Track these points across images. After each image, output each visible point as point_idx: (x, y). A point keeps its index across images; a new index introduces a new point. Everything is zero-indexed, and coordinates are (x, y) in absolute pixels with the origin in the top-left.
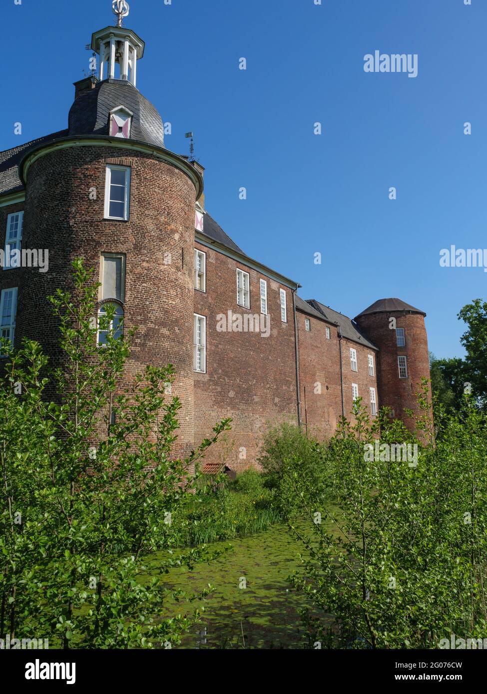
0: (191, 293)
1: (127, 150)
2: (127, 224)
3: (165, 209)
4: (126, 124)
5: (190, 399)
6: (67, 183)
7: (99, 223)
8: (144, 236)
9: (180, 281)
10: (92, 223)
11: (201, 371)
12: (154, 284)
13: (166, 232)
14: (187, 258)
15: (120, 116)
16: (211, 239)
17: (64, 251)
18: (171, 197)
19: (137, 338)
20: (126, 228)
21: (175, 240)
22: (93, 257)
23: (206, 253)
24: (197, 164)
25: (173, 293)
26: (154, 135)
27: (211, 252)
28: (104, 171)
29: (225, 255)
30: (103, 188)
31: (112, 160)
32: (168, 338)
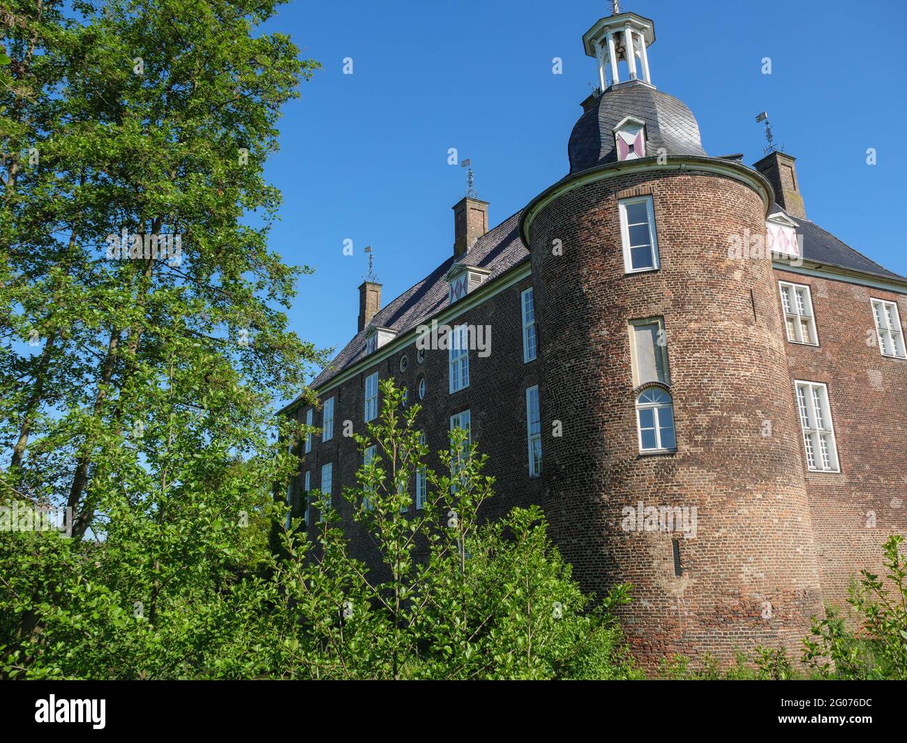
0: (778, 355)
1: (643, 173)
2: (659, 274)
3: (711, 240)
4: (638, 140)
5: (800, 519)
6: (572, 238)
7: (620, 282)
8: (686, 285)
9: (754, 339)
10: (610, 284)
12: (712, 352)
13: (719, 272)
14: (761, 303)
15: (628, 131)
16: (814, 263)
17: (580, 328)
18: (719, 221)
19: (697, 434)
20: (658, 280)
21: (735, 281)
22: (618, 329)
23: (809, 285)
24: (782, 155)
25: (744, 359)
26: (686, 140)
27: (818, 282)
28: (617, 210)
29: (845, 282)
30: (619, 232)
31: (625, 193)
32: (746, 429)
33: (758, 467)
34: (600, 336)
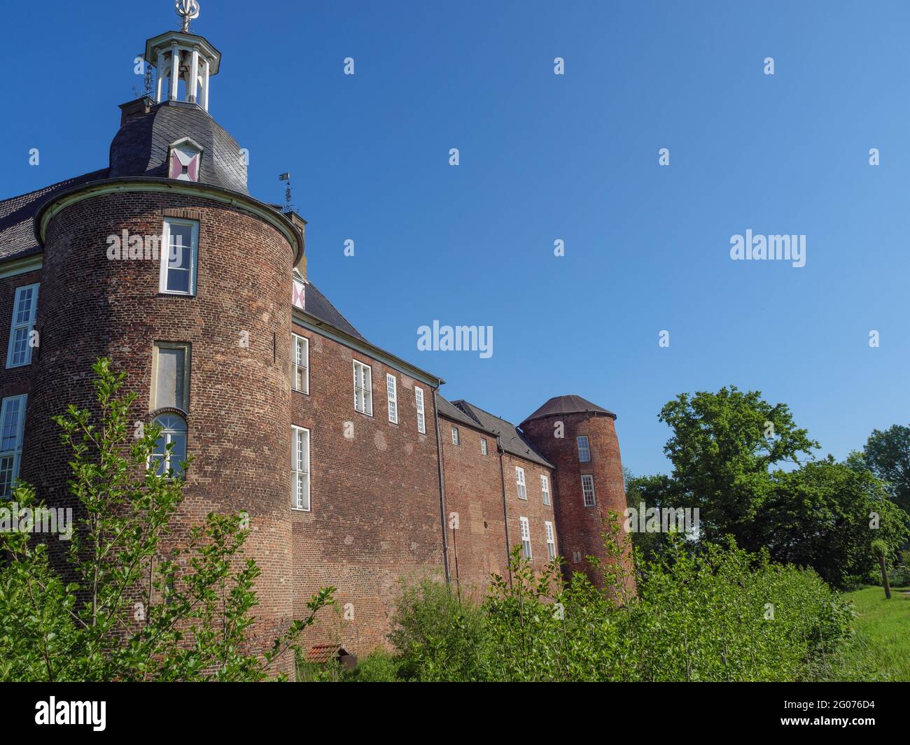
0: (287, 397)
1: (193, 197)
2: (193, 300)
3: (248, 279)
4: (193, 163)
5: (286, 551)
7: (152, 300)
8: (218, 317)
9: (271, 380)
10: (141, 300)
11: (303, 508)
12: (233, 385)
13: (250, 311)
14: (281, 347)
15: (184, 151)
16: (317, 320)
17: (98, 340)
18: (257, 263)
19: (207, 464)
20: (192, 306)
21: (262, 321)
22: (142, 349)
23: (309, 339)
24: (296, 216)
25: (260, 397)
26: (234, 177)
27: (316, 337)
28: (161, 227)
29: (336, 342)
31: (173, 211)
32: (253, 463)
33: (258, 501)
34: (121, 352)
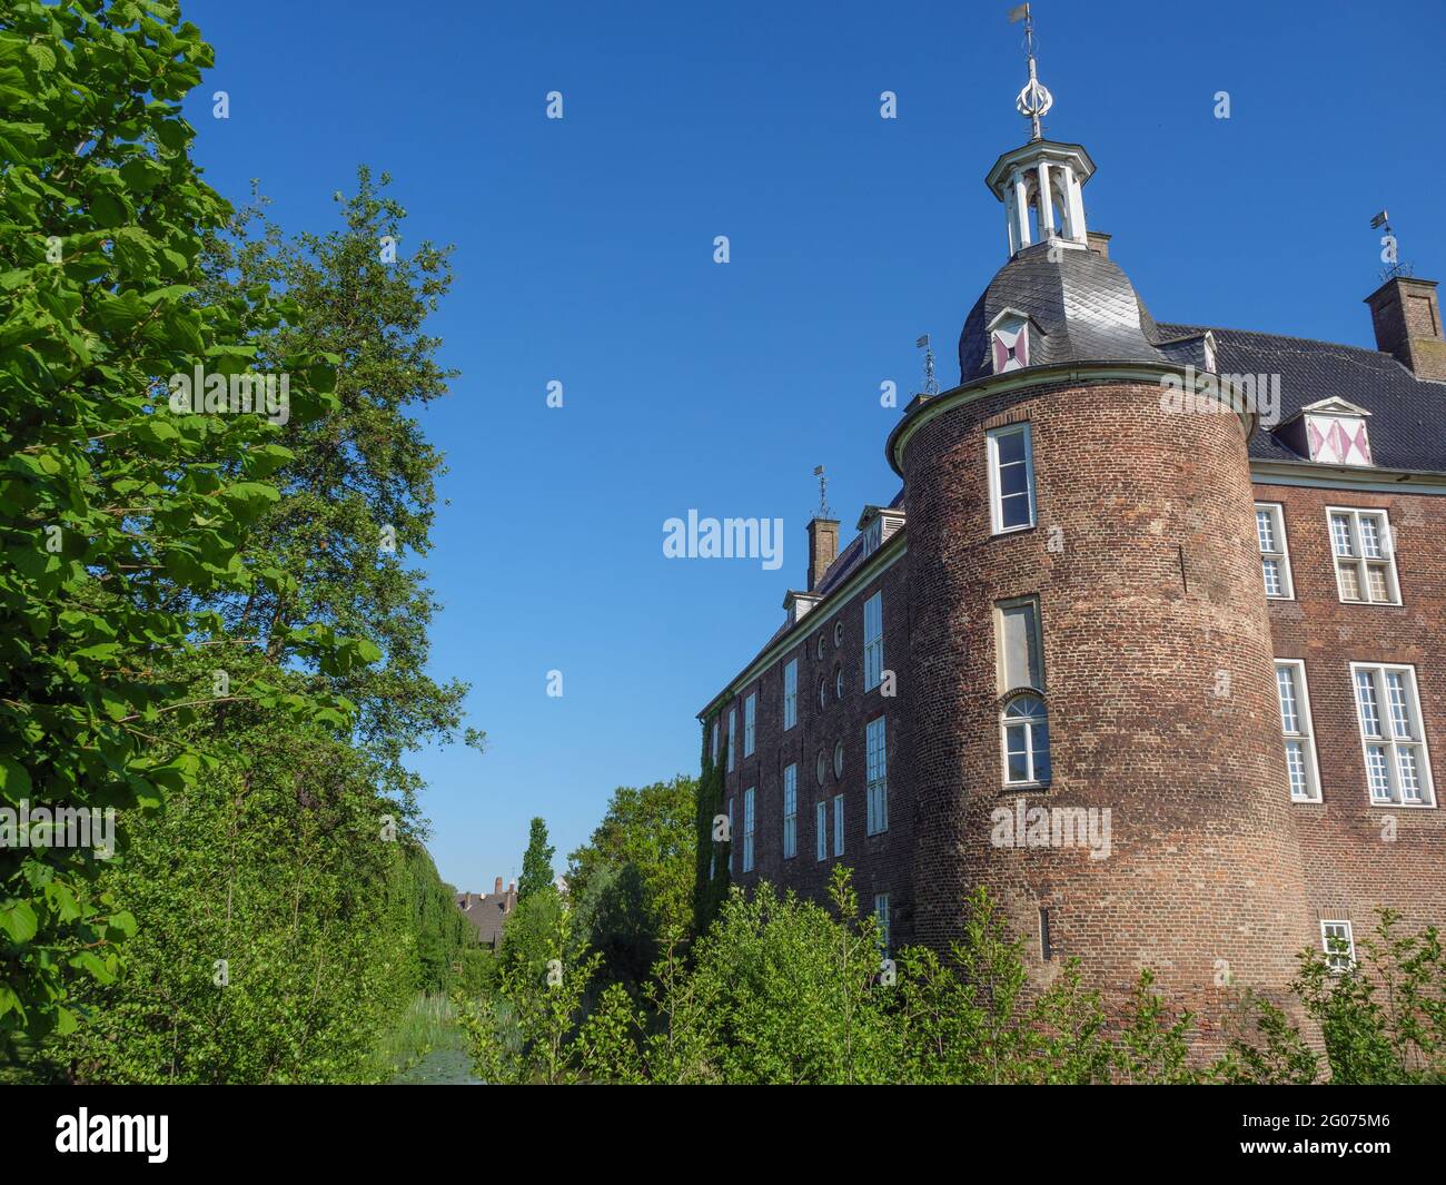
1: (1018, 390)
2: (1035, 534)
3: (1115, 479)
4: (1021, 339)
6: (932, 486)
7: (985, 548)
8: (1072, 548)
9: (1181, 620)
10: (972, 550)
12: (1107, 642)
13: (1124, 525)
14: (1199, 565)
15: (1007, 329)
17: (939, 612)
18: (1130, 449)
19: (1080, 760)
20: (1033, 542)
21: (1151, 535)
22: (980, 616)
25: (1160, 650)
28: (984, 446)
30: (985, 477)
31: (994, 420)
32: (1158, 752)
33: (1174, 807)
34: (960, 624)
